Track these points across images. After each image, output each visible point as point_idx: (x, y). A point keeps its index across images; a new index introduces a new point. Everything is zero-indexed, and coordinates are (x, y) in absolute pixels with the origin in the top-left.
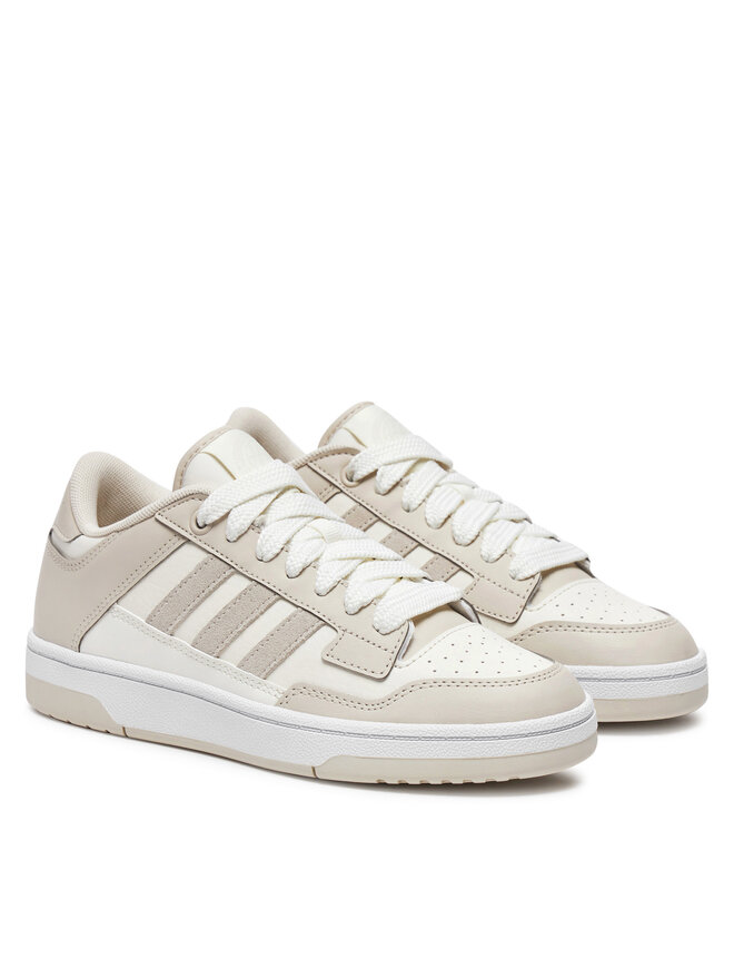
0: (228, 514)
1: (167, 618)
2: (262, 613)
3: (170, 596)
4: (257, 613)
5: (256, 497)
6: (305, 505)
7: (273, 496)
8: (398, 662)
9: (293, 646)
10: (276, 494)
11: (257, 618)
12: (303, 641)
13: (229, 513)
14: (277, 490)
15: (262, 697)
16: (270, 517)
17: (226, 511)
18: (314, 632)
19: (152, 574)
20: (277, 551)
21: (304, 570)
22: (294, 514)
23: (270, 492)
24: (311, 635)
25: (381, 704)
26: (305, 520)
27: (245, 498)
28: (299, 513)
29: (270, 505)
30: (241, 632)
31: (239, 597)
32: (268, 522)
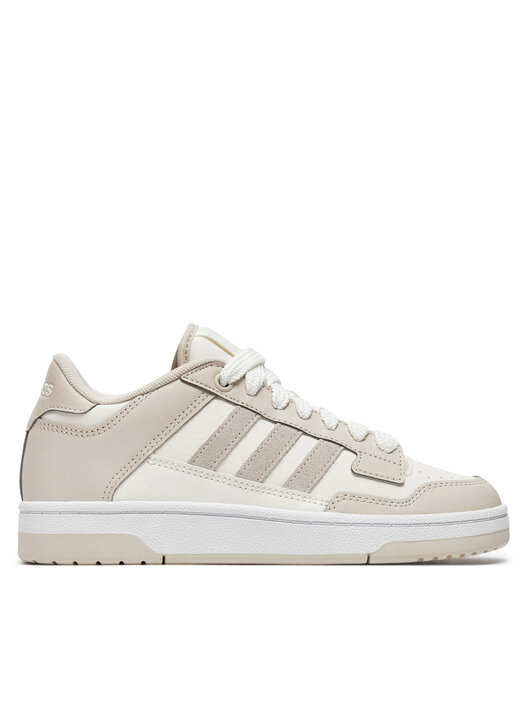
0: (244, 376)
1: (209, 456)
2: (293, 445)
3: (210, 439)
9: (327, 465)
11: (290, 448)
15: (311, 507)
17: (242, 374)
18: (339, 455)
19: (187, 425)
20: (287, 401)
24: (338, 457)
25: (407, 502)
30: (279, 461)
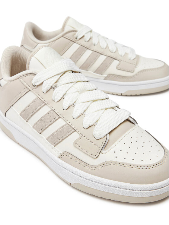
2: (54, 122)
4: (52, 122)
5: (53, 77)
6: (73, 78)
7: (60, 75)
8: (102, 151)
9: (64, 137)
10: (61, 74)
11: (52, 124)
12: (67, 136)
13: (43, 82)
14: (61, 73)
16: (59, 84)
17: (42, 82)
18: (71, 134)
20: (60, 99)
21: (69, 107)
22: (68, 82)
23: (59, 74)
24: (70, 134)
26: (72, 84)
27: (49, 77)
28: (70, 82)
29: (59, 78)
31: (46, 114)
32: (58, 86)
